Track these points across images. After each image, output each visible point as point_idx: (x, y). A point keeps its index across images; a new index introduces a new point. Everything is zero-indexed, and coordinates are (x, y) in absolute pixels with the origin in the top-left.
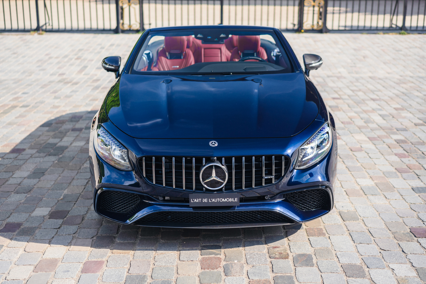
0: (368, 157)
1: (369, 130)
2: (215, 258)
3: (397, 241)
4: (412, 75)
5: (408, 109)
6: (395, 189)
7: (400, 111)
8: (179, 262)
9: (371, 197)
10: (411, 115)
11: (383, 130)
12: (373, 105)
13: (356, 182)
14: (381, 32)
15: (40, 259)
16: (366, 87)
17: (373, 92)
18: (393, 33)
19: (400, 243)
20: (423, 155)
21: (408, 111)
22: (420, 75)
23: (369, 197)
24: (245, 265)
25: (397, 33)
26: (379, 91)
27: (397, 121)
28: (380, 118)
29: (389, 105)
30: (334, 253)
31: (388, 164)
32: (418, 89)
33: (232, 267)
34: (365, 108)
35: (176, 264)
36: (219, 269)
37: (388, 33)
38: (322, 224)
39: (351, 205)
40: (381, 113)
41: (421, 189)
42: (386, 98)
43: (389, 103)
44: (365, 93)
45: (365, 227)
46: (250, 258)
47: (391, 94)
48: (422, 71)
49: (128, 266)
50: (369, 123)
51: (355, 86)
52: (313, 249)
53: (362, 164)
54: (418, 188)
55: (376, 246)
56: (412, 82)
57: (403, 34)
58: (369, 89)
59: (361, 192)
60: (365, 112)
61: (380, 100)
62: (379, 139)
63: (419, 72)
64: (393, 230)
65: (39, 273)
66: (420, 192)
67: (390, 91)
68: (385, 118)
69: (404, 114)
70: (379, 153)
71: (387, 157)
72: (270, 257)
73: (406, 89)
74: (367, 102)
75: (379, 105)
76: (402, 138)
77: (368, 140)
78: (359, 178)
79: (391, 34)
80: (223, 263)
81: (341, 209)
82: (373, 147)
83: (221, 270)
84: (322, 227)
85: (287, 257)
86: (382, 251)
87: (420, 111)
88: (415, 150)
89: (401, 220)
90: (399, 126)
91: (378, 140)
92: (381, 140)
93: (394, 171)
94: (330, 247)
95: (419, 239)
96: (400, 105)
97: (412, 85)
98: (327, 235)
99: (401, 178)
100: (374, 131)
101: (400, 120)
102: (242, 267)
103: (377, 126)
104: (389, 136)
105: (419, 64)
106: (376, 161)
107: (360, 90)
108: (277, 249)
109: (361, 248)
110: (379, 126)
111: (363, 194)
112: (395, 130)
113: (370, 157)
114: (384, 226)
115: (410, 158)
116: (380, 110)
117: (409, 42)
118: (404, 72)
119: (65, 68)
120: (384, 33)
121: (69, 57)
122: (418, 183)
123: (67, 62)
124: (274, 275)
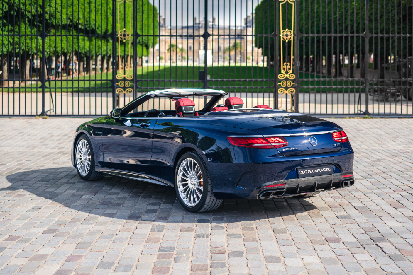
2: (169, 253)
3: (312, 245)
4: (367, 148)
6: (323, 217)
8: (141, 255)
9: (302, 221)
13: (293, 213)
14: (347, 117)
15: (34, 254)
18: (358, 118)
19: (314, 245)
20: (354, 197)
24: (190, 257)
25: (361, 118)
30: (261, 250)
31: (323, 202)
33: (181, 258)
35: (138, 256)
36: (171, 259)
37: (353, 118)
38: (257, 235)
39: (284, 225)
41: (343, 217)
45: (290, 237)
46: (196, 253)
49: (102, 258)
52: (246, 248)
53: (302, 203)
54: (341, 216)
55: (295, 247)
57: (366, 118)
59: (295, 218)
64: (311, 238)
65: (33, 261)
66: (342, 218)
70: (318, 196)
71: (324, 199)
72: (211, 253)
80: (175, 256)
81: (275, 227)
83: (172, 260)
84: (257, 237)
85: (224, 253)
86: (298, 249)
87: (363, 171)
88: (349, 194)
89: (320, 233)
93: (327, 206)
94: (259, 247)
95: (330, 244)
97: (365, 154)
98: (259, 241)
99: (330, 210)
102: (188, 258)
105: (376, 140)
106: (314, 201)
108: (218, 248)
109: (282, 248)
113: (310, 199)
114: (305, 236)
115: (343, 199)
117: (371, 124)
118: (361, 146)
119: (64, 143)
120: (350, 118)
121: (68, 135)
122: (343, 213)
123: (67, 139)
124: (212, 262)
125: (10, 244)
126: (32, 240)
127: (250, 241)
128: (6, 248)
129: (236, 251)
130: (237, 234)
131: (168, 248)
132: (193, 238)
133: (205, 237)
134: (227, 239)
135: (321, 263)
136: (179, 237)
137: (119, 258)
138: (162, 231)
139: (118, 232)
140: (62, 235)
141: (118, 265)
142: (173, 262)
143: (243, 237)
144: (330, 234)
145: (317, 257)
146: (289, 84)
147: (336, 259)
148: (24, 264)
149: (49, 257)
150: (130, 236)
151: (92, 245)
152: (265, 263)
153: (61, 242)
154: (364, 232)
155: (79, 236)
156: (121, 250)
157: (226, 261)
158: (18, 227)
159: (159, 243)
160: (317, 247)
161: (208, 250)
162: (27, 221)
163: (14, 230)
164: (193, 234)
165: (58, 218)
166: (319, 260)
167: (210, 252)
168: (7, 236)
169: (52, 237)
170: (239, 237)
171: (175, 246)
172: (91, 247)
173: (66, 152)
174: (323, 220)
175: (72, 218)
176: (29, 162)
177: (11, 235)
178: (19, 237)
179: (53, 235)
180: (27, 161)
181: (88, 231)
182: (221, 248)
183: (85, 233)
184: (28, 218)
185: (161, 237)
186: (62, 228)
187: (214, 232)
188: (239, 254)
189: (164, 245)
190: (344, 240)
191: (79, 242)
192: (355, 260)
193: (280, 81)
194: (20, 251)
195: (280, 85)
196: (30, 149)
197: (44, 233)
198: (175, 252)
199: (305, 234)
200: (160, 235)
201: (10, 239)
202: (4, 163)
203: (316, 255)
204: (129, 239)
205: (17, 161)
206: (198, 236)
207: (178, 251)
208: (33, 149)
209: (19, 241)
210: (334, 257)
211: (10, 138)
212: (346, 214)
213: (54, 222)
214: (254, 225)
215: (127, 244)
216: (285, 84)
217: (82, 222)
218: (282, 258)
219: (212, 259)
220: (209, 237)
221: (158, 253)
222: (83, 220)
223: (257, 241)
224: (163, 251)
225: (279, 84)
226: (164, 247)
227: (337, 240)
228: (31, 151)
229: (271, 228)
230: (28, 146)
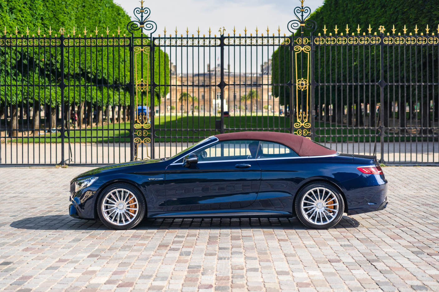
2: (197, 270)
3: (317, 264)
6: (329, 246)
8: (173, 271)
9: (310, 249)
13: (302, 243)
15: (85, 271)
24: (215, 272)
30: (273, 267)
33: (207, 272)
35: (171, 271)
36: (198, 273)
41: (346, 245)
45: (299, 259)
46: (219, 269)
49: (141, 272)
52: (261, 266)
55: (302, 265)
57: (382, 166)
59: (304, 246)
64: (316, 260)
65: (86, 275)
72: (232, 269)
78: (306, 241)
80: (202, 271)
83: (200, 274)
84: (270, 259)
85: (243, 269)
86: (304, 267)
89: (325, 257)
93: (333, 238)
94: (272, 265)
95: (331, 263)
98: (272, 262)
99: (335, 241)
102: (213, 272)
108: (238, 266)
109: (291, 266)
115: (348, 233)
122: (347, 243)
124: (232, 275)
125: (62, 265)
126: (80, 262)
127: (264, 262)
128: (60, 267)
129: (253, 268)
130: (254, 257)
131: (195, 266)
132: (216, 260)
133: (227, 259)
134: (245, 261)
135: (323, 276)
136: (204, 260)
137: (156, 272)
138: (189, 255)
139: (151, 256)
140: (104, 258)
141: (156, 277)
142: (200, 275)
143: (258, 259)
144: (334, 257)
145: (319, 271)
146: (304, 132)
147: (336, 273)
148: (78, 276)
149: (97, 273)
150: (162, 259)
151: (132, 264)
152: (276, 275)
153: (105, 263)
154: (363, 256)
155: (119, 259)
156: (157, 268)
157: (244, 274)
158: (65, 253)
159: (187, 263)
160: (320, 265)
161: (229, 267)
162: (71, 249)
163: (63, 255)
164: (216, 257)
165: (98, 247)
166: (321, 274)
167: (230, 269)
168: (57, 260)
169: (96, 260)
170: (255, 259)
171: (201, 265)
172: (131, 266)
174: (329, 247)
175: (109, 247)
176: (58, 206)
177: (61, 258)
178: (68, 260)
179: (97, 258)
180: (55, 205)
181: (126, 256)
182: (240, 266)
183: (124, 257)
184: (71, 247)
185: (189, 259)
186: (103, 254)
187: (233, 256)
188: (256, 270)
189: (192, 264)
190: (344, 261)
191: (120, 262)
192: (351, 274)
194: (72, 268)
196: (56, 195)
197: (88, 257)
198: (202, 269)
199: (312, 257)
200: (188, 258)
201: (61, 261)
202: (34, 206)
203: (319, 270)
204: (162, 261)
205: (47, 205)
206: (220, 259)
207: (205, 268)
208: (58, 195)
209: (70, 262)
210: (334, 272)
211: (34, 186)
212: (349, 243)
213: (95, 249)
214: (268, 251)
215: (160, 264)
216: (300, 132)
217: (119, 249)
218: (291, 273)
219: (233, 273)
220: (230, 259)
221: (187, 270)
222: (120, 248)
223: (270, 262)
224: (191, 268)
225: (295, 132)
226: (192, 266)
227: (339, 261)
228: (57, 196)
229: (282, 253)
230: (53, 193)
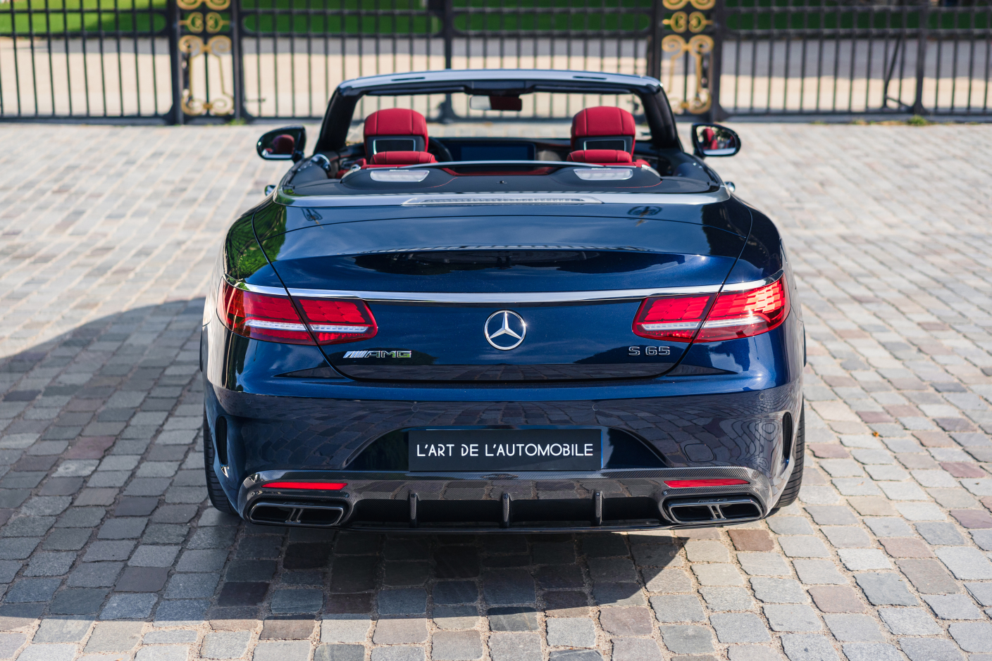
0: (864, 475)
1: (857, 390)
4: (951, 230)
5: (958, 327)
7: (935, 333)
10: (966, 344)
11: (898, 389)
12: (860, 315)
13: (838, 562)
14: (861, 120)
16: (835, 263)
17: (854, 277)
18: (893, 122)
21: (958, 332)
22: (974, 230)
23: (882, 614)
25: (901, 123)
26: (872, 274)
27: (932, 363)
28: (886, 354)
29: (903, 313)
31: (925, 497)
32: (976, 268)
34: (840, 325)
37: (878, 122)
39: (831, 642)
40: (885, 337)
42: (892, 295)
43: (903, 309)
44: (834, 282)
47: (904, 284)
48: (977, 218)
50: (855, 369)
51: (805, 261)
53: (850, 499)
56: (957, 250)
57: (916, 123)
58: (843, 270)
59: (857, 593)
60: (841, 335)
61: (876, 300)
62: (888, 417)
63: (971, 222)
67: (902, 276)
68: (898, 354)
69: (950, 340)
70: (895, 462)
71: (921, 475)
73: (943, 270)
74: (843, 307)
75: (875, 315)
76: (955, 414)
77: (858, 420)
78: (847, 546)
79: (886, 123)
82: (875, 443)
90: (943, 379)
91: (887, 421)
92: (897, 421)
93: (948, 520)
96: (933, 314)
97: (957, 257)
100: (873, 394)
101: (942, 359)
103: (879, 379)
104: (917, 407)
105: (967, 200)
106: (891, 489)
107: (820, 273)
110: (884, 378)
111: (864, 602)
112: (932, 390)
113: (871, 477)
116: (882, 330)
117: (936, 145)
118: (931, 224)
119: (23, 216)
120: (868, 123)
121: (37, 187)
123: (31, 200)
146: (694, 22)
173: (26, 249)
193: (669, 14)
195: (668, 27)
216: (682, 22)
225: (666, 22)
